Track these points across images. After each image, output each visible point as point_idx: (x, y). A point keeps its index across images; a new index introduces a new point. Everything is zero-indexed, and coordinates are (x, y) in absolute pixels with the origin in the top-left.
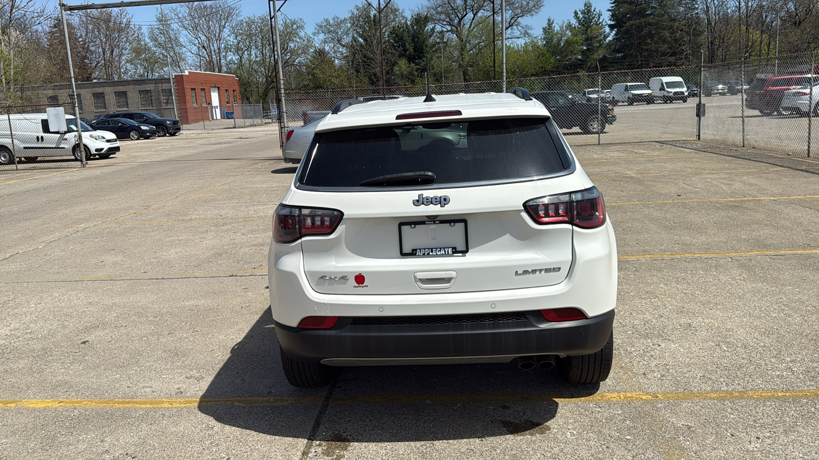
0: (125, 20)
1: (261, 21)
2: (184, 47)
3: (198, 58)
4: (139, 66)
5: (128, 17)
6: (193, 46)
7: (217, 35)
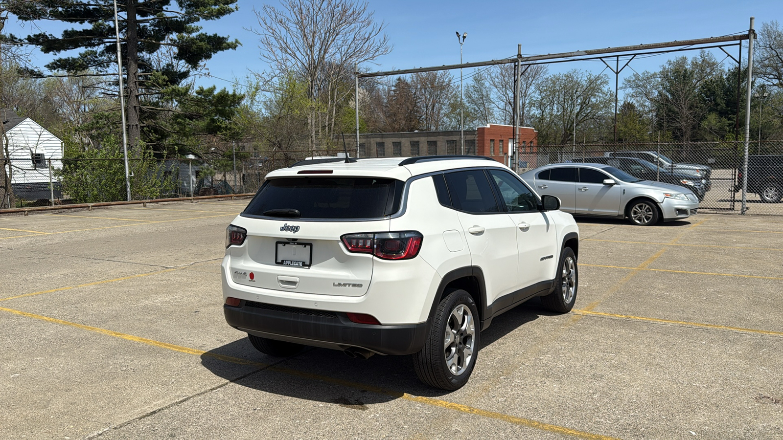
0: (447, 80)
1: (565, 78)
2: (493, 103)
3: (504, 112)
4: (453, 119)
5: (450, 76)
6: (502, 102)
7: (523, 92)
